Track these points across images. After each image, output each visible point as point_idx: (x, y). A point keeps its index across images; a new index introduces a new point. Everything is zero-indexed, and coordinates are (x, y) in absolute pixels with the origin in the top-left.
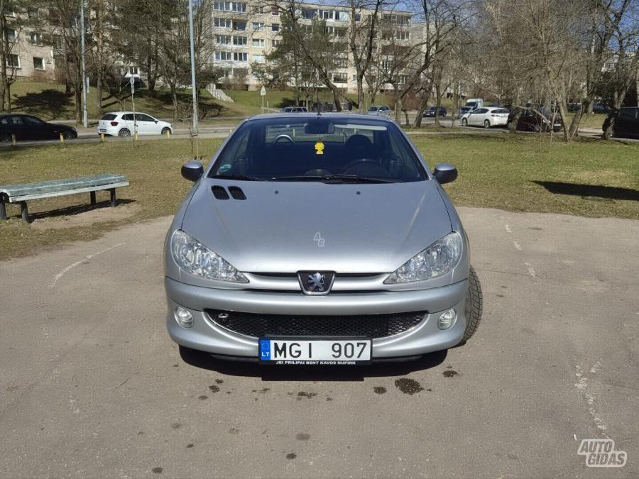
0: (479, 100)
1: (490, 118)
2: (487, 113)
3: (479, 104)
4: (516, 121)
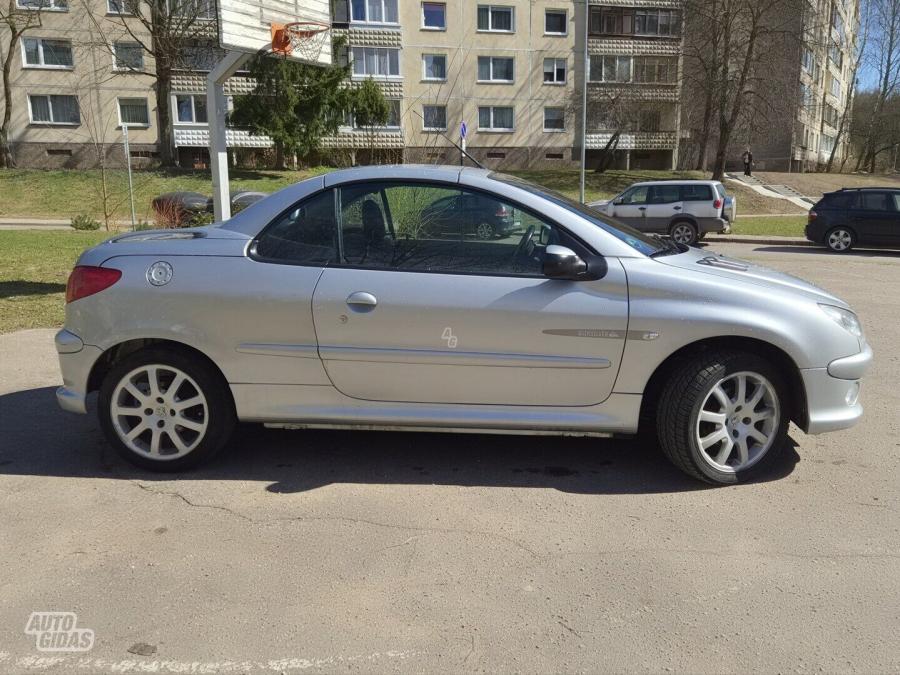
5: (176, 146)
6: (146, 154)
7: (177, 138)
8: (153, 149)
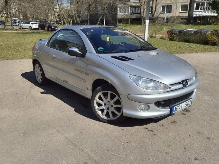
0: (17, 19)
1: (31, 26)
2: (30, 24)
3: (17, 20)
4: (47, 27)
5: (193, 16)
6: (185, 19)
7: (194, 14)
8: (187, 18)
